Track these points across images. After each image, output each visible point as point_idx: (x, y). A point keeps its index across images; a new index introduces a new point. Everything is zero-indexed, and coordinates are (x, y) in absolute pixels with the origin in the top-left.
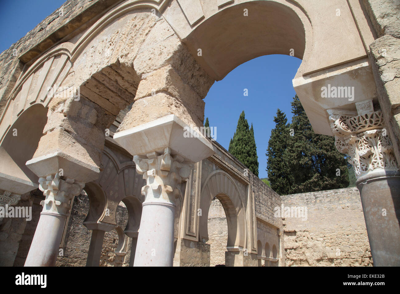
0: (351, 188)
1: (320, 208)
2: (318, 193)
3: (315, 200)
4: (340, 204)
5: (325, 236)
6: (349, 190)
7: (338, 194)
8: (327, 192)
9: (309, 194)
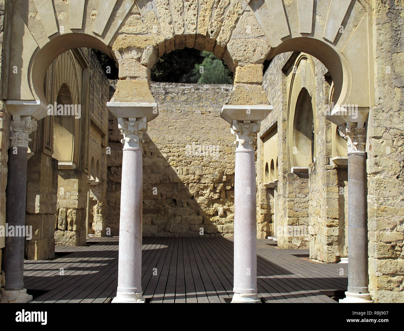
0: (220, 85)
1: (170, 109)
2: (171, 86)
3: (163, 97)
4: (199, 107)
5: (170, 152)
6: (216, 87)
7: (200, 91)
8: (184, 86)
9: (157, 86)
